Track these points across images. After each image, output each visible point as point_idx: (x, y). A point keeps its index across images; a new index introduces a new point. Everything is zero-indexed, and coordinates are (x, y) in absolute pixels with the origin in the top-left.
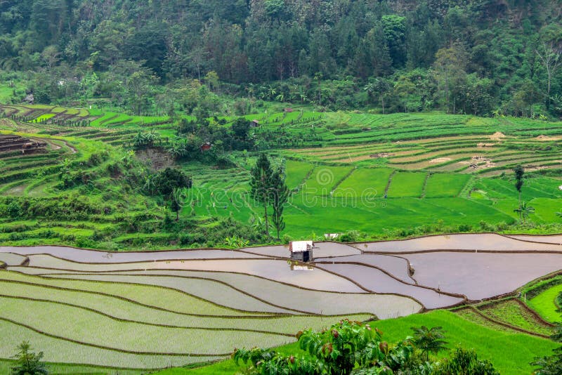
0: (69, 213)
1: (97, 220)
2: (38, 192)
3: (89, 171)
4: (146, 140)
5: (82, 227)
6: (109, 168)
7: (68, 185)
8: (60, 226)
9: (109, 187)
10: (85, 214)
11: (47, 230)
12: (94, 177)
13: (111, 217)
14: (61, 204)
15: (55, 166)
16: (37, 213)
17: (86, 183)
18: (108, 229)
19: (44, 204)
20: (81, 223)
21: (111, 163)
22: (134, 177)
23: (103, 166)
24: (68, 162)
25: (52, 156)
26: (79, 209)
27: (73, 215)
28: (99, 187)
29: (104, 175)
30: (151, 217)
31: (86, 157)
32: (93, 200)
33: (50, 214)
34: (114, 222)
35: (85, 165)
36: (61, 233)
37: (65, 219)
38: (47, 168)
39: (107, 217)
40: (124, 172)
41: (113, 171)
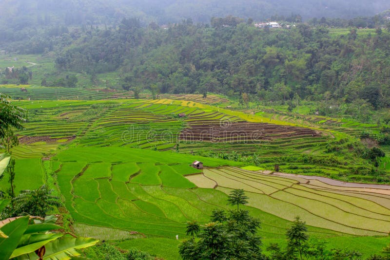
0: (329, 163)
1: (341, 167)
2: (316, 153)
3: (339, 146)
4: (366, 134)
5: (334, 170)
6: (348, 145)
7: (329, 151)
8: (324, 168)
9: (347, 154)
10: (336, 164)
11: (319, 169)
12: (341, 149)
13: (347, 167)
14: (326, 159)
15: (324, 143)
16: (315, 162)
17: (337, 151)
18: (345, 172)
19: (318, 159)
20: (334, 168)
21: (349, 143)
22: (359, 150)
23: (346, 144)
24: (330, 141)
25: (323, 138)
26: (334, 162)
27: (330, 164)
28: (343, 153)
29: (345, 148)
30: (365, 168)
31: (338, 140)
32: (340, 159)
33: (321, 163)
34: (348, 169)
35: (338, 143)
36: (325, 172)
37: (327, 166)
38: (321, 143)
39: (345, 167)
40: (355, 147)
41: (350, 147)
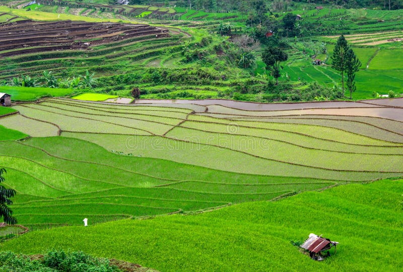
0: (196, 79)
1: (218, 84)
2: (172, 65)
3: (202, 50)
4: (226, 29)
5: (208, 89)
6: (215, 48)
7: (189, 60)
8: (191, 89)
9: (217, 62)
10: (208, 80)
11: (183, 92)
12: (206, 54)
13: (228, 82)
14: (190, 73)
15: (178, 46)
16: (173, 80)
17: (201, 58)
18: (227, 91)
19: (178, 73)
20: (207, 87)
21: (215, 44)
22: (232, 55)
23: (211, 47)
24: (187, 43)
25: (173, 39)
26: (204, 76)
27: (199, 81)
28: (210, 61)
29: (212, 53)
30: (256, 82)
31: (198, 40)
32: (211, 70)
33: (183, 80)
34: (230, 85)
35: (199, 45)
36: (194, 94)
37: (194, 84)
38: (172, 47)
39: (224, 82)
40: (225, 51)
41: (218, 50)
